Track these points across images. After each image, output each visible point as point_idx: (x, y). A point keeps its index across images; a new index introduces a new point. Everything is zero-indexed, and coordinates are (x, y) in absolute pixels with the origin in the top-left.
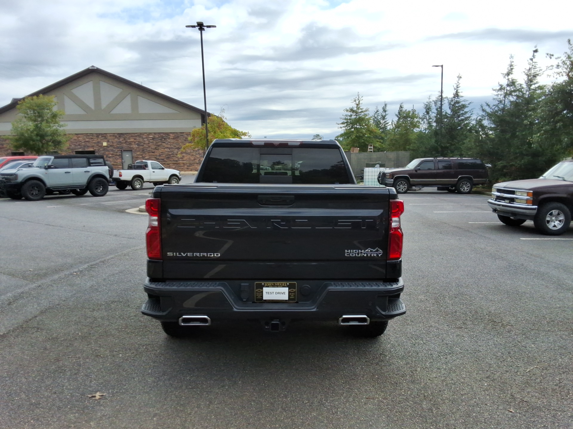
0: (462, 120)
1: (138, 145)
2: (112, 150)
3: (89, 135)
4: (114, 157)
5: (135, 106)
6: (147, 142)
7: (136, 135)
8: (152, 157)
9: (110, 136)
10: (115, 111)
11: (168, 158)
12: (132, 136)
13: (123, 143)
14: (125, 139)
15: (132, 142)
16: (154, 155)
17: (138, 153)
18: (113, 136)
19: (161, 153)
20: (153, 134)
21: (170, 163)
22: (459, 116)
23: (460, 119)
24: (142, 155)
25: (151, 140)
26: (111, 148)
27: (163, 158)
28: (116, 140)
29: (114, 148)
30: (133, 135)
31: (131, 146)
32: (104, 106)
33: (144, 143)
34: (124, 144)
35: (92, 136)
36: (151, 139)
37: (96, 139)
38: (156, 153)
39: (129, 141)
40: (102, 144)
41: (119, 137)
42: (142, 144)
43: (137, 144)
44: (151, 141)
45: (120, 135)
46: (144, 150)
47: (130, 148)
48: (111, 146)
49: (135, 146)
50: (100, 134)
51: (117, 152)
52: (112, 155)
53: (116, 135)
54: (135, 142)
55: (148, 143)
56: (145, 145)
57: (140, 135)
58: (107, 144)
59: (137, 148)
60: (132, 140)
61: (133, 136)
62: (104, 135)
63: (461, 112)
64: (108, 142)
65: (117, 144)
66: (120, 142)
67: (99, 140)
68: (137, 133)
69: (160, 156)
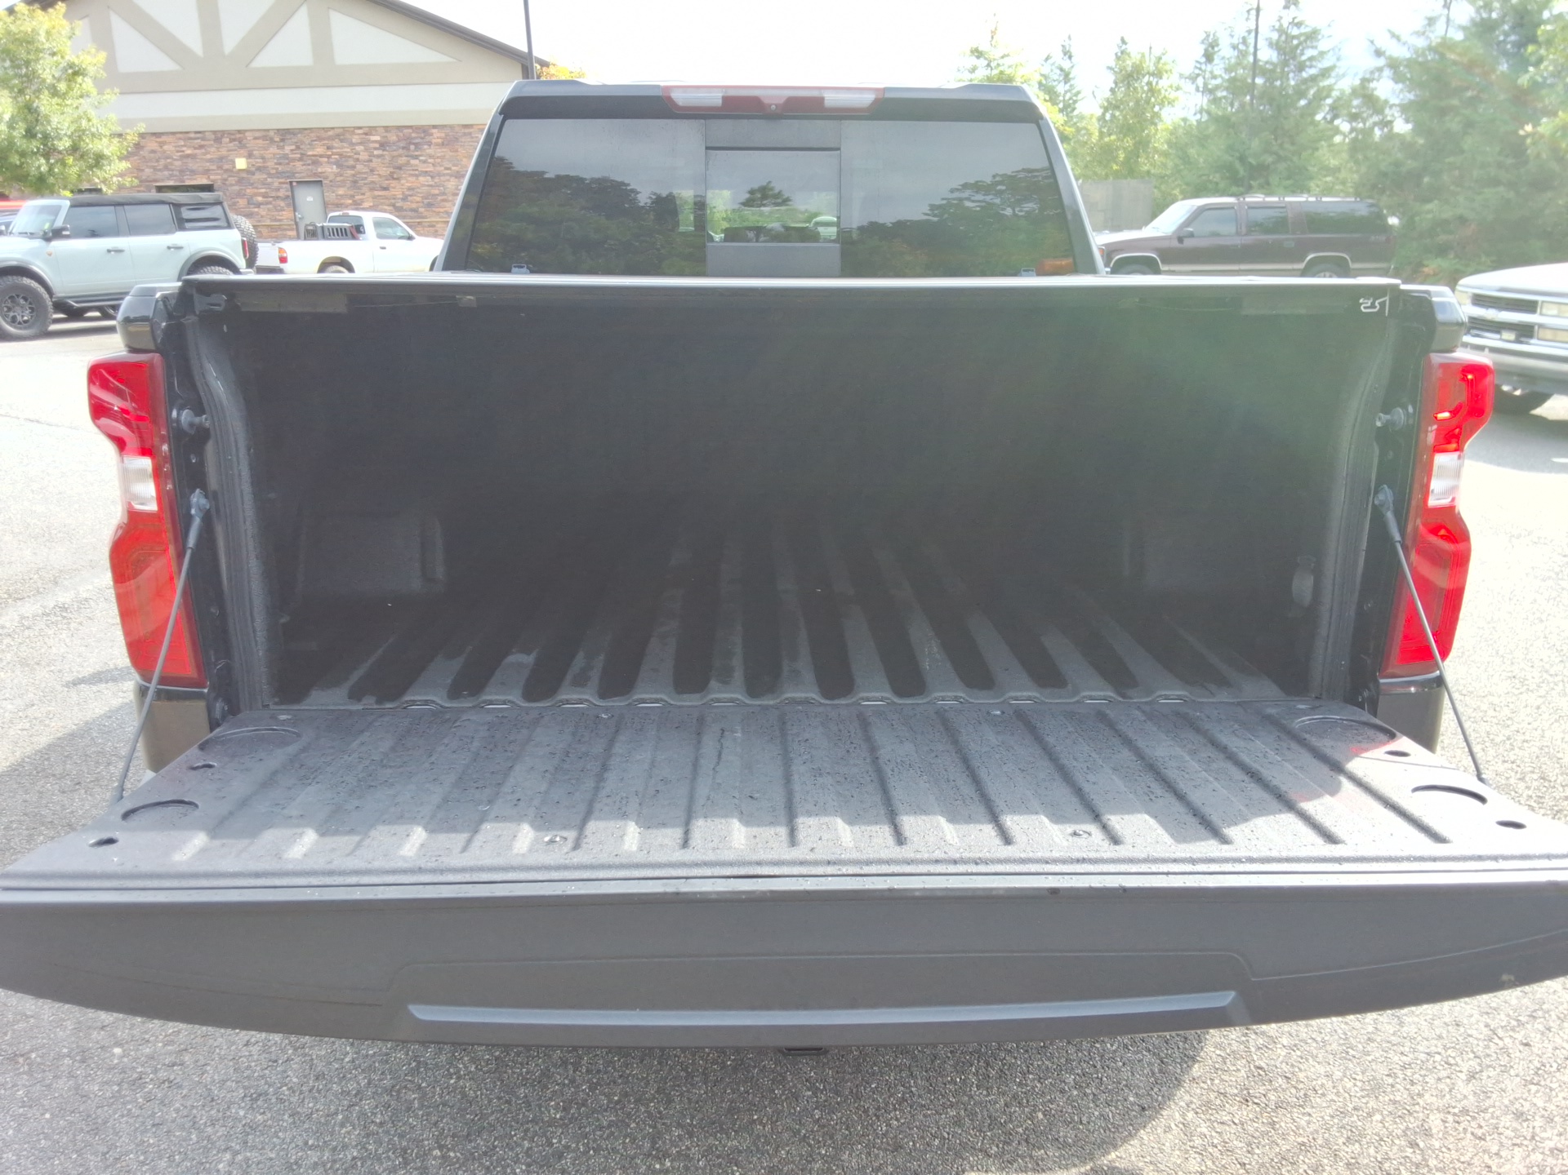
0: (1313, 79)
1: (339, 165)
2: (264, 183)
3: (192, 135)
4: (270, 203)
5: (322, 42)
6: (364, 156)
7: (331, 133)
8: (382, 204)
9: (255, 138)
10: (262, 61)
11: (430, 205)
12: (320, 139)
13: (294, 160)
14: (298, 148)
15: (321, 156)
16: (386, 198)
17: (341, 192)
18: (264, 138)
19: (410, 189)
20: (382, 130)
21: (437, 222)
22: (1301, 67)
23: (1304, 75)
24: (353, 196)
25: (376, 149)
26: (258, 176)
27: (414, 206)
28: (273, 150)
29: (270, 175)
30: (324, 135)
31: (320, 170)
32: (230, 43)
33: (358, 160)
34: (298, 164)
35: (203, 139)
36: (377, 145)
37: (213, 149)
38: (392, 192)
39: (310, 153)
40: (234, 162)
41: (282, 140)
42: (351, 162)
43: (335, 163)
44: (376, 152)
45: (285, 134)
46: (355, 182)
47: (315, 175)
48: (259, 169)
49: (330, 170)
50: (223, 133)
51: (278, 190)
52: (264, 197)
53: (271, 134)
54: (329, 157)
55: (367, 157)
56: (359, 167)
57: (343, 134)
58: (248, 163)
59: (337, 175)
60: (320, 150)
61: (324, 139)
62: (238, 136)
63: (1309, 53)
64: (250, 156)
65: (276, 164)
66: (285, 156)
67: (224, 152)
68: (333, 128)
69: (405, 199)
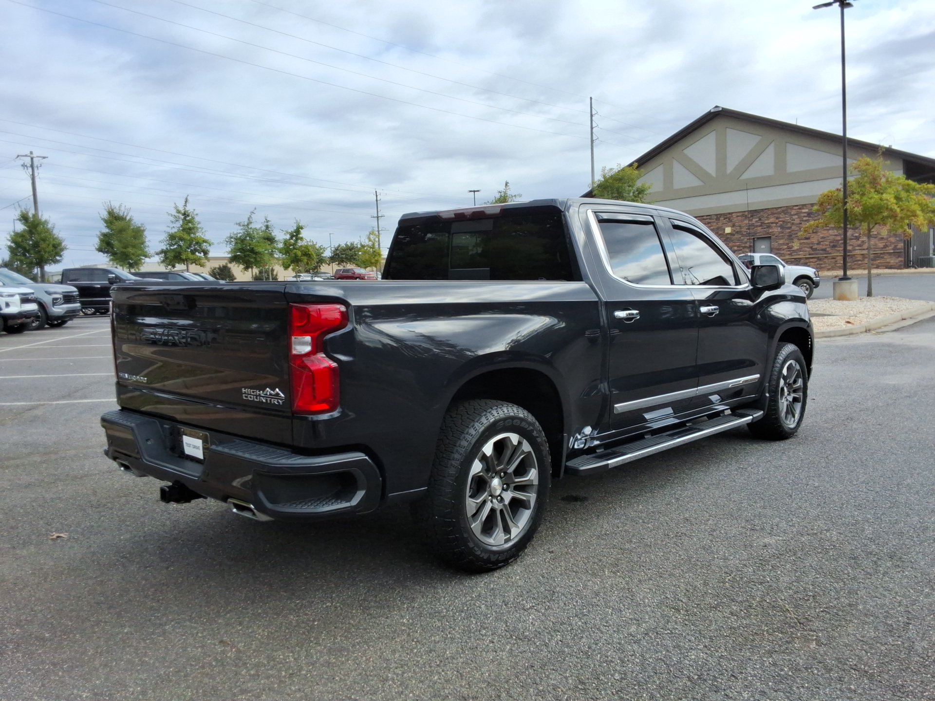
1: (782, 227)
2: (739, 240)
3: (705, 217)
4: (741, 250)
5: (780, 162)
6: (797, 221)
7: (779, 210)
8: (805, 247)
9: (737, 216)
10: (746, 176)
11: (834, 246)
12: (773, 214)
13: (757, 226)
14: (760, 219)
15: (772, 223)
16: (808, 244)
17: (781, 242)
18: (743, 216)
19: (822, 238)
20: (810, 206)
21: (837, 256)
24: (788, 244)
25: (805, 216)
26: (737, 236)
27: (824, 247)
28: (746, 222)
29: (743, 235)
30: (775, 211)
31: (771, 231)
32: (730, 169)
33: (793, 224)
34: (759, 228)
35: (710, 219)
36: (806, 215)
37: (715, 224)
38: (812, 240)
39: (766, 222)
40: (724, 230)
41: (752, 216)
42: (789, 225)
43: (779, 227)
44: (804, 219)
45: (754, 213)
46: (791, 236)
47: (768, 233)
48: (737, 232)
49: (776, 230)
50: (721, 215)
51: (746, 243)
52: (738, 247)
53: (746, 213)
54: (777, 223)
55: (799, 222)
56: (794, 227)
57: (786, 210)
58: (732, 230)
59: (780, 233)
60: (772, 220)
61: (775, 214)
62: (728, 216)
64: (733, 226)
65: (747, 229)
66: (753, 225)
67: (720, 224)
68: (781, 207)
69: (819, 244)
